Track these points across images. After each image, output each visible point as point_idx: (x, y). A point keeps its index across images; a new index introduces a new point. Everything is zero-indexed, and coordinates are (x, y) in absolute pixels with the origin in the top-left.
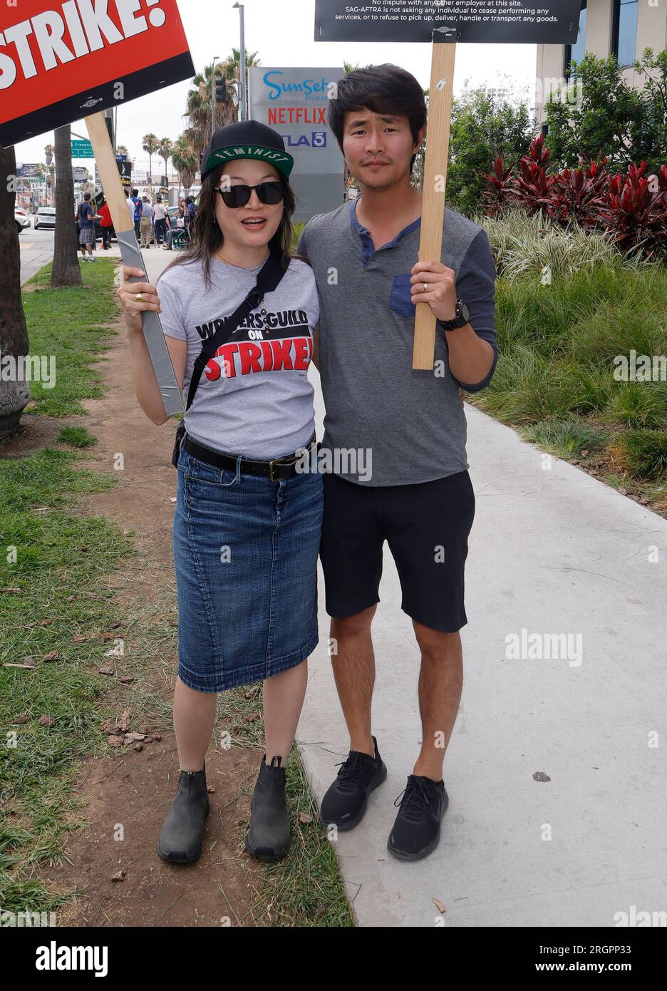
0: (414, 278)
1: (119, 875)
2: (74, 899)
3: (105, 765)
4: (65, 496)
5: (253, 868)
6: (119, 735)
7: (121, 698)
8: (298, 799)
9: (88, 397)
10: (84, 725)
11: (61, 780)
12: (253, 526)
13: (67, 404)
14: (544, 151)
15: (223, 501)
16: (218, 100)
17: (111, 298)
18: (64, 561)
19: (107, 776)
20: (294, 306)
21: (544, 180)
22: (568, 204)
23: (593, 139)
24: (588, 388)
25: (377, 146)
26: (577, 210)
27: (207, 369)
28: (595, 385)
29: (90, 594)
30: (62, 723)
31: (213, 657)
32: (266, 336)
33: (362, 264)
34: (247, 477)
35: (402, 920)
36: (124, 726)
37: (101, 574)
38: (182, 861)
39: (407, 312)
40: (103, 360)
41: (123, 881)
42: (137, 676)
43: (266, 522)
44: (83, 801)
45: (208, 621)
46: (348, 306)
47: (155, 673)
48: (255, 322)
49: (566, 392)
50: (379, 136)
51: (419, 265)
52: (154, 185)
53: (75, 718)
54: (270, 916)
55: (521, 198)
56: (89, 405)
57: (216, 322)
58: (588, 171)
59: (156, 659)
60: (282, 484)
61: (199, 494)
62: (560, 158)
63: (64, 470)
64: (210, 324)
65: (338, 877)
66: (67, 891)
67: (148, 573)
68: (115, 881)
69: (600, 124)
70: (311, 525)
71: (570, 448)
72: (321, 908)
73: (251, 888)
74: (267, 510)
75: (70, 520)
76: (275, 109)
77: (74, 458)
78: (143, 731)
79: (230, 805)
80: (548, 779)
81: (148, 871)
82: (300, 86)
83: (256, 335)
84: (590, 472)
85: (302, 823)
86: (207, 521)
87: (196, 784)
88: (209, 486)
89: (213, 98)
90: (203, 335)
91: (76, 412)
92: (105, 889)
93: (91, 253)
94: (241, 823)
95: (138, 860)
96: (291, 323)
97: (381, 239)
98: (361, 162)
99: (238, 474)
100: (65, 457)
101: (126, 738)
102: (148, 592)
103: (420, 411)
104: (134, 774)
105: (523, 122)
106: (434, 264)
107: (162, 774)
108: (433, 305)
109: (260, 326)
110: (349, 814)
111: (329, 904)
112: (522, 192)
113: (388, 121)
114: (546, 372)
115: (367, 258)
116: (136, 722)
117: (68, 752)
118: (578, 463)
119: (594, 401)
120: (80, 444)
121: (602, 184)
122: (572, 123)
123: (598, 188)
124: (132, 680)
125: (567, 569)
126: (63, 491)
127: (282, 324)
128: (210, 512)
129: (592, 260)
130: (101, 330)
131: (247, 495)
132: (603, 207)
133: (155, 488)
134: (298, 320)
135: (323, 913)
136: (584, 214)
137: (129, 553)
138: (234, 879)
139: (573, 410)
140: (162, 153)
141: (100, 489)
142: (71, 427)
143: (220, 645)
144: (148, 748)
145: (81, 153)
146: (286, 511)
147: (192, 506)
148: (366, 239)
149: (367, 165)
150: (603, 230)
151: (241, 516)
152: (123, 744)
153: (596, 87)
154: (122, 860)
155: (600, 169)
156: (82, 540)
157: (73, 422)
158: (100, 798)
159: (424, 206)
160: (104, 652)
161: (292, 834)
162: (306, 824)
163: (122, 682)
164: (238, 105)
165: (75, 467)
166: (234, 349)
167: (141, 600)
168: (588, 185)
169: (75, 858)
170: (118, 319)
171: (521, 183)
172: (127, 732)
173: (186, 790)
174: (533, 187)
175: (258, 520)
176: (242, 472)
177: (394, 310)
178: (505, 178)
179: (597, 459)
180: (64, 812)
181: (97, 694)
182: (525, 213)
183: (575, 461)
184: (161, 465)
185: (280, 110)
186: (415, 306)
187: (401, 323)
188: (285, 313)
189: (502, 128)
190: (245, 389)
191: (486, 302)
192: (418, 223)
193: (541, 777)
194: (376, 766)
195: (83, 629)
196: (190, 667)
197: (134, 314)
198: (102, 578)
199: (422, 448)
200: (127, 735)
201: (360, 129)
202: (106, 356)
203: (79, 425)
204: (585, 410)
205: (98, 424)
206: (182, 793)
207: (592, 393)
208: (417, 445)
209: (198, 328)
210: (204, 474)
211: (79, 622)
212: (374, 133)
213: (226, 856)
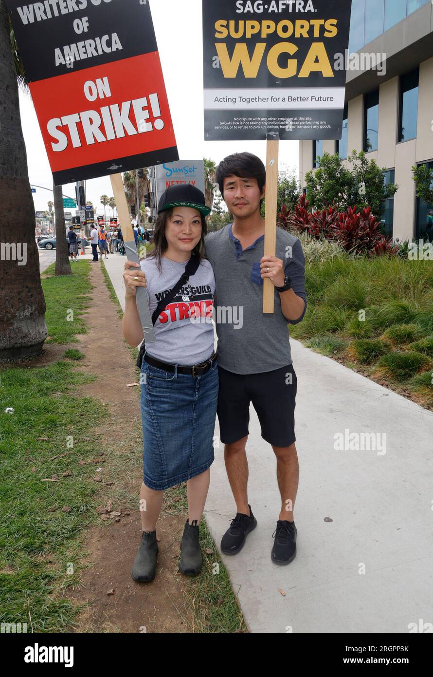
0: (262, 265)
1: (111, 591)
2: (87, 607)
3: (100, 531)
4: (70, 386)
5: (183, 581)
6: (107, 514)
7: (106, 494)
8: (205, 541)
9: (79, 333)
10: (87, 510)
11: (76, 541)
12: (184, 400)
13: (68, 337)
14: (306, 201)
15: (167, 388)
16: (139, 177)
17: (88, 281)
18: (71, 421)
19: (102, 537)
20: (205, 284)
21: (307, 216)
22: (319, 228)
23: (329, 195)
24: (335, 319)
25: (241, 195)
26: (324, 230)
27: (160, 317)
28: (338, 318)
29: (86, 438)
30: (75, 510)
31: (163, 471)
32: (191, 299)
33: (236, 258)
34: (180, 375)
35: (263, 602)
36: (109, 509)
37: (92, 427)
38: (144, 581)
39: (259, 282)
40: (86, 313)
41: (113, 594)
42: (114, 481)
43: (190, 398)
44: (89, 552)
45: (160, 452)
46: (229, 280)
47: (124, 479)
48: (185, 292)
49: (324, 321)
50: (241, 190)
51: (264, 258)
52: (107, 221)
53: (82, 506)
54: (194, 606)
55: (296, 225)
56: (79, 337)
57: (165, 292)
58: (328, 211)
59: (124, 471)
60: (199, 378)
61: (154, 385)
62: (314, 205)
63: (68, 372)
64: (163, 293)
65: (229, 582)
66: (83, 603)
67: (117, 425)
68: (109, 595)
69: (332, 188)
70: (213, 397)
71: (328, 350)
72: (221, 599)
73: (183, 592)
74: (190, 392)
75: (73, 399)
76: (169, 182)
77: (73, 366)
78: (120, 511)
79: (169, 547)
80: (331, 521)
81: (127, 587)
82: (182, 169)
83: (186, 299)
84: (339, 361)
85: (207, 554)
86: (159, 399)
87: (151, 538)
88: (159, 380)
89: (137, 176)
90: (158, 299)
91: (73, 341)
92: (104, 600)
93: (76, 257)
94: (176, 557)
95: (121, 582)
96: (203, 293)
97: (246, 244)
98: (233, 203)
99: (176, 374)
100: (68, 365)
101: (110, 515)
102: (118, 435)
103: (267, 334)
104: (116, 534)
105: (294, 187)
106: (272, 257)
107: (131, 534)
108: (272, 279)
109: (188, 294)
110: (235, 546)
111: (225, 597)
112: (296, 222)
113: (246, 182)
114: (314, 312)
115: (239, 254)
116: (115, 506)
117: (79, 525)
118: (332, 357)
119: (338, 326)
120: (76, 358)
121: (335, 217)
122: (318, 187)
123: (333, 220)
124: (112, 483)
125: (332, 411)
126: (68, 384)
127: (199, 293)
128: (160, 394)
129: (332, 255)
130: (84, 298)
131: (180, 384)
132: (336, 229)
133: (118, 380)
134: (207, 291)
135: (223, 602)
136: (327, 232)
137: (106, 415)
138: (174, 588)
139: (328, 330)
140: (110, 205)
141: (88, 382)
142: (70, 349)
143: (166, 465)
144: (123, 519)
145: (68, 205)
146: (201, 392)
147: (151, 391)
148: (238, 244)
149: (236, 205)
150: (337, 240)
151: (177, 396)
152: (109, 519)
153: (330, 169)
154: (113, 583)
155: (334, 210)
156: (80, 410)
157: (72, 347)
158: (98, 550)
159: (265, 227)
160: (96, 469)
161: (203, 560)
162: (210, 554)
163: (107, 485)
164: (150, 180)
165: (74, 370)
166: (175, 306)
167: (114, 440)
168: (329, 218)
169: (87, 584)
170: (92, 291)
171: (296, 217)
172: (111, 512)
173: (145, 542)
174: (302, 220)
175: (186, 398)
176: (178, 373)
177: (254, 282)
178: (287, 215)
179: (341, 355)
180: (79, 559)
181: (93, 492)
182: (299, 233)
183: (331, 356)
184: (120, 367)
185: (172, 182)
186: (263, 280)
187: (257, 288)
188: (200, 287)
189: (284, 190)
190: (180, 328)
191: (301, 277)
192: (263, 238)
193: (328, 520)
194: (251, 520)
195: (83, 457)
196: (150, 477)
197: (133, 287)
198: (92, 429)
199: (269, 353)
200: (111, 513)
201: (231, 186)
202: (87, 311)
203: (75, 348)
204: (334, 331)
205: (85, 347)
206: (143, 544)
207: (337, 322)
208: (266, 352)
209: (156, 295)
210: (157, 374)
211: (81, 454)
212: (239, 188)
213: (169, 575)
